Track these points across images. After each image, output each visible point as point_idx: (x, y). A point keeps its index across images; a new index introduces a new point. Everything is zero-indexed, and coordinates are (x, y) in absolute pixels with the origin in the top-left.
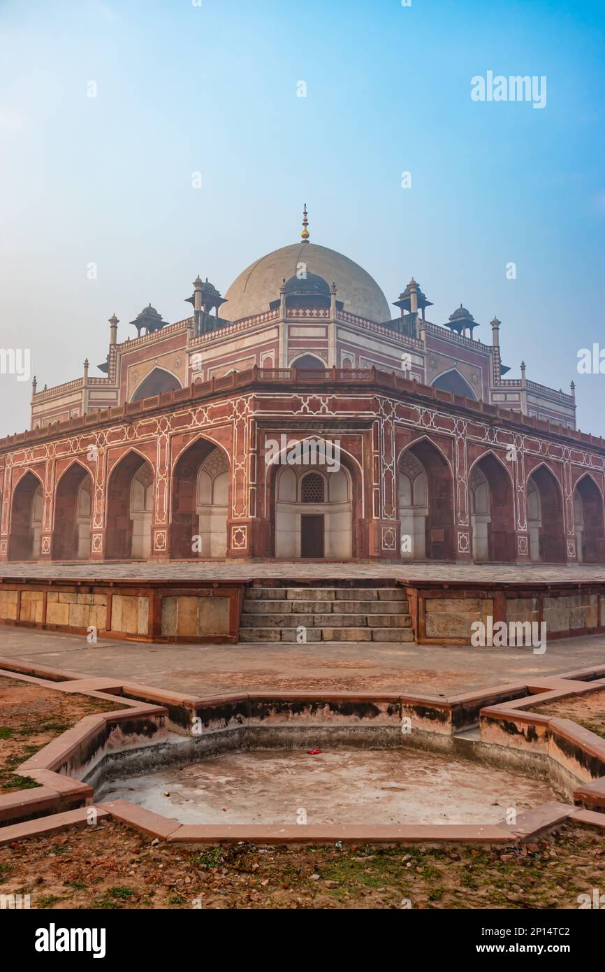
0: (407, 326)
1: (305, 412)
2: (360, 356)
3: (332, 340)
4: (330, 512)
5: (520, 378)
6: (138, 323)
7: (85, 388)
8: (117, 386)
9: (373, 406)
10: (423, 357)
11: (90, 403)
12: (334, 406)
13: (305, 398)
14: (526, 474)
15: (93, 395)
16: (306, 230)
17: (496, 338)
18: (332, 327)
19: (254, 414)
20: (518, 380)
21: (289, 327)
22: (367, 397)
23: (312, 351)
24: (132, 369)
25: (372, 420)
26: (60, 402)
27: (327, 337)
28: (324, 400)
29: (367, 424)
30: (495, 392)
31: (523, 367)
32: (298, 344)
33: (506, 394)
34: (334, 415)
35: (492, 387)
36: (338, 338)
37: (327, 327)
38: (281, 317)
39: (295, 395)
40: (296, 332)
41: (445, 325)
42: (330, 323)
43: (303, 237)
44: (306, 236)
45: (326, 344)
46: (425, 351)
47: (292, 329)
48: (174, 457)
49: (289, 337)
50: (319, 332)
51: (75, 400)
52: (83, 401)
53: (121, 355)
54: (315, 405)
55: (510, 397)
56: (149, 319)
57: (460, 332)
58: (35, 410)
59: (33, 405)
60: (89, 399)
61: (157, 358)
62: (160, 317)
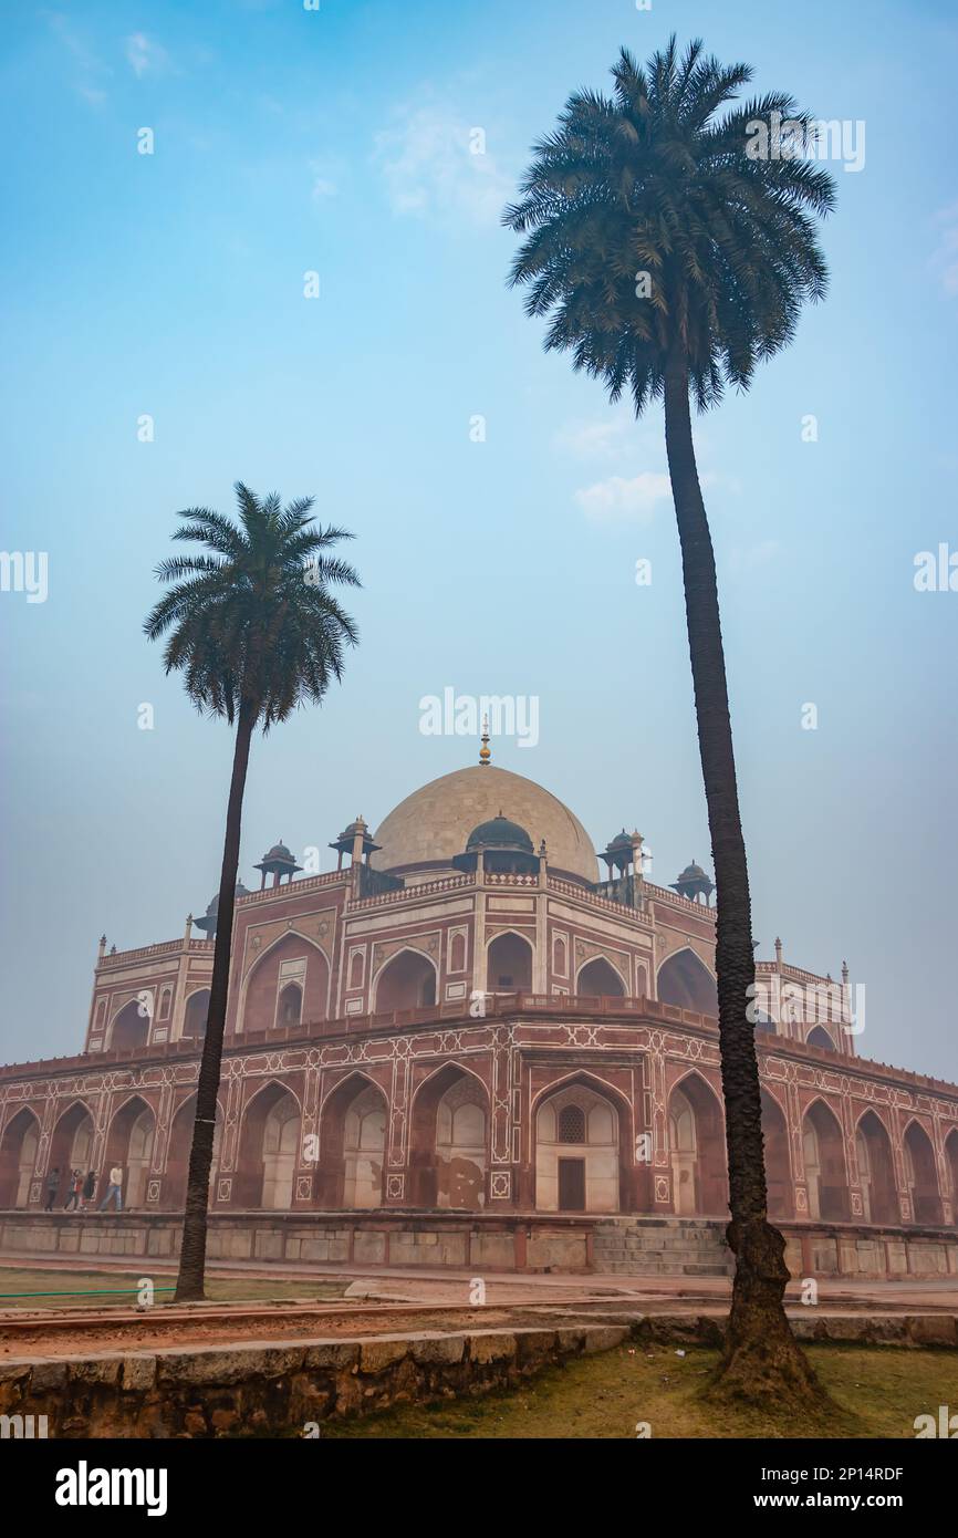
0: (627, 891)
1: (573, 1044)
2: (575, 936)
3: (542, 916)
4: (591, 1156)
5: (775, 960)
7: (185, 954)
9: (642, 1040)
10: (651, 937)
11: (189, 977)
12: (603, 1038)
13: (573, 1028)
14: (802, 1110)
15: (196, 965)
16: (485, 748)
18: (542, 899)
19: (519, 1045)
20: (772, 963)
21: (487, 896)
22: (636, 1029)
23: (516, 928)
25: (642, 1054)
27: (534, 911)
28: (592, 1030)
32: (499, 919)
34: (602, 1047)
36: (549, 913)
37: (534, 899)
38: (478, 885)
39: (562, 1025)
40: (496, 904)
41: (672, 886)
42: (538, 894)
43: (482, 756)
44: (485, 755)
45: (533, 920)
46: (654, 927)
47: (490, 899)
48: (415, 1087)
49: (487, 909)
50: (522, 905)
51: (168, 969)
52: (181, 972)
54: (582, 1037)
57: (692, 898)
58: (104, 980)
59: (98, 973)
60: (189, 970)
61: (290, 920)
62: (293, 859)
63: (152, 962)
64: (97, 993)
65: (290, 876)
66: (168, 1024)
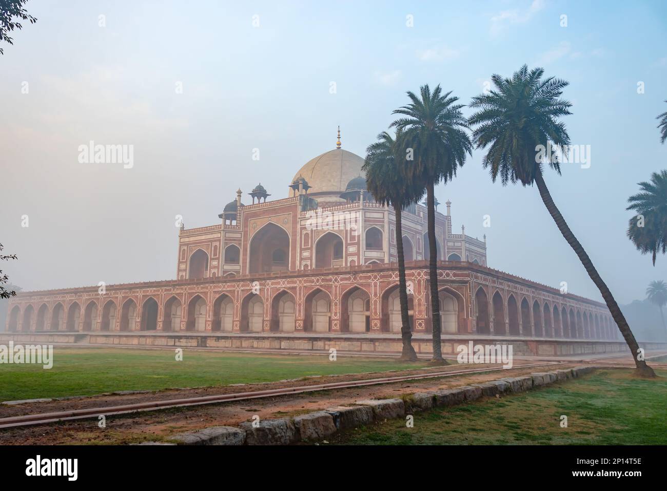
1: (444, 277)
3: (386, 220)
4: (444, 315)
5: (462, 234)
6: (254, 194)
7: (223, 231)
8: (241, 230)
9: (468, 276)
10: (422, 226)
11: (225, 240)
12: (455, 275)
13: (444, 272)
15: (228, 235)
16: (339, 141)
17: (449, 212)
18: (386, 213)
19: (426, 277)
21: (365, 212)
22: (466, 272)
23: (376, 225)
24: (252, 221)
25: (468, 281)
26: (203, 237)
27: (383, 218)
28: (451, 273)
29: (466, 282)
30: (448, 241)
31: (463, 228)
32: (369, 221)
33: (454, 242)
34: (454, 279)
35: (447, 238)
36: (389, 219)
37: (383, 213)
38: (361, 207)
39: (441, 271)
40: (368, 215)
42: (385, 211)
43: (338, 145)
45: (383, 222)
46: (423, 222)
47: (366, 213)
48: (382, 291)
49: (365, 217)
50: (379, 215)
51: (215, 237)
52: (222, 238)
53: (244, 212)
54: (448, 275)
55: (457, 244)
56: (259, 192)
58: (182, 240)
59: (181, 237)
60: (225, 237)
61: (270, 217)
62: (265, 191)
63: (206, 234)
64: (180, 246)
65: (265, 199)
66: (218, 259)
